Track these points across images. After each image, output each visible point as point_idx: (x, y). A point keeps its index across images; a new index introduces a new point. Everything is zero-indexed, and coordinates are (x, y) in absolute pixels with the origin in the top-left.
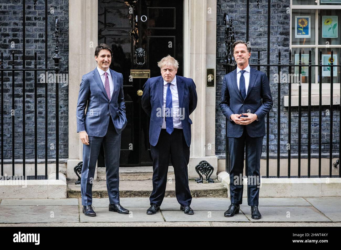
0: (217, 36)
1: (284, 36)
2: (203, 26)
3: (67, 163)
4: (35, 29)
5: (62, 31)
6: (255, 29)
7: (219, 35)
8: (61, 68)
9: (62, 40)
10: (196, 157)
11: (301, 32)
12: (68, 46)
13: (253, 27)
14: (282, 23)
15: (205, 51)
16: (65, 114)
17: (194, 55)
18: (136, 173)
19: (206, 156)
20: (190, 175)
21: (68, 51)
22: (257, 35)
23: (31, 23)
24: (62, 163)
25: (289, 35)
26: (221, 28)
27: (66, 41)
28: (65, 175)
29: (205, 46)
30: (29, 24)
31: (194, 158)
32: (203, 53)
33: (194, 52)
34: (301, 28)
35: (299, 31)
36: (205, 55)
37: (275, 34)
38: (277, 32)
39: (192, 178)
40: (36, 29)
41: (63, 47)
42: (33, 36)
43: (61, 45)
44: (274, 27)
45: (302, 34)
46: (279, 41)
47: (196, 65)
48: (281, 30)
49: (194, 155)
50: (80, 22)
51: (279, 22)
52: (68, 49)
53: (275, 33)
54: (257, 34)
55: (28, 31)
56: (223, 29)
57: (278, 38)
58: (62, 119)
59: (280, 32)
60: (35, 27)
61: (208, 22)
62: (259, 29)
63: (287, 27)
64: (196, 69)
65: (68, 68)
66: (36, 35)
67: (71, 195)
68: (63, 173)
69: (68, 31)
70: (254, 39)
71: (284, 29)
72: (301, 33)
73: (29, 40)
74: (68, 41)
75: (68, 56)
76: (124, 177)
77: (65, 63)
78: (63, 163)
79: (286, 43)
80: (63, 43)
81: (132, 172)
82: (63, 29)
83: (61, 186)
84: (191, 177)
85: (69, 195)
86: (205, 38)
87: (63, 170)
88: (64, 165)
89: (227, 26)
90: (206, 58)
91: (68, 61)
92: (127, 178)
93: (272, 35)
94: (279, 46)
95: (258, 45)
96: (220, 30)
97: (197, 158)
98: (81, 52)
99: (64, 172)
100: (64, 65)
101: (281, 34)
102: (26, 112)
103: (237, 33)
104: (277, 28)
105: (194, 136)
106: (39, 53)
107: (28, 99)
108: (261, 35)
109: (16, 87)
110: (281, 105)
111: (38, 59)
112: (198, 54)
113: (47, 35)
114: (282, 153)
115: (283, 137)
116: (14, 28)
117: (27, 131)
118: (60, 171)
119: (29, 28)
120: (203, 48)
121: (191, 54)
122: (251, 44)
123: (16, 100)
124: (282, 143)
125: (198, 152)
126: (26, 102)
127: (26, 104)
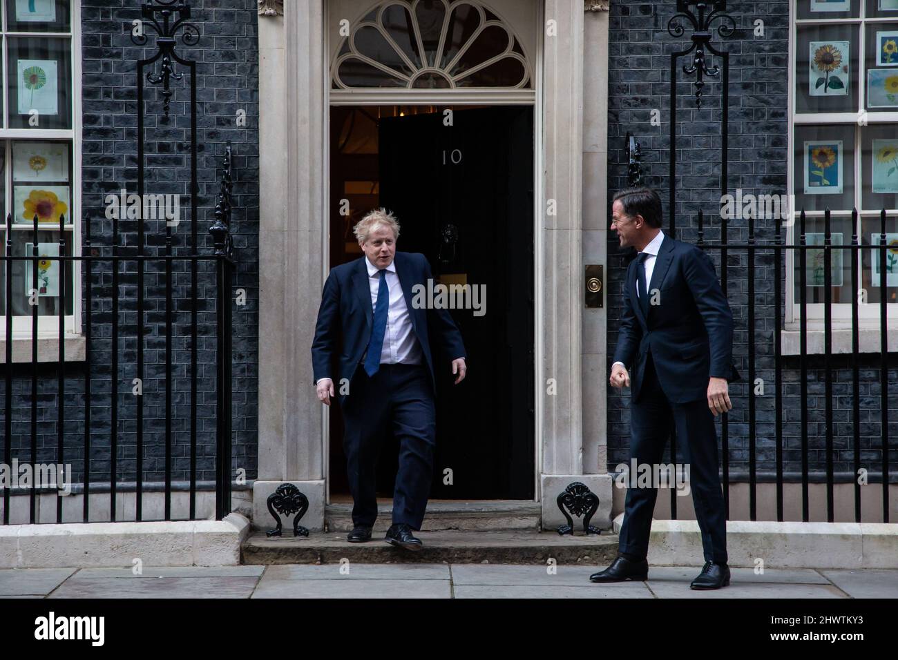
0: (609, 187)
1: (773, 187)
2: (575, 162)
3: (252, 490)
4: (179, 172)
5: (245, 176)
6: (702, 171)
7: (615, 185)
8: (242, 265)
9: (243, 198)
10: (561, 476)
11: (818, 179)
12: (258, 212)
13: (697, 166)
14: (767, 155)
15: (580, 223)
16: (251, 374)
17: (555, 232)
19: (584, 473)
20: (549, 519)
21: (258, 223)
22: (708, 185)
23: (170, 159)
25: (787, 183)
26: (619, 169)
27: (253, 201)
28: (248, 520)
29: (580, 210)
30: (166, 161)
31: (556, 478)
32: (575, 226)
33: (555, 227)
34: (819, 169)
35: (813, 178)
36: (579, 232)
37: (750, 182)
38: (754, 177)
40: (183, 171)
41: (244, 215)
43: (240, 209)
44: (749, 165)
45: (820, 185)
47: (559, 256)
48: (765, 172)
49: (555, 472)
50: (286, 155)
51: (759, 153)
52: (258, 218)
53: (752, 180)
54: (706, 182)
55: (164, 177)
56: (623, 172)
57: (758, 190)
58: (244, 386)
59: (764, 178)
60: (178, 168)
61: (586, 155)
62: (711, 170)
63: (779, 164)
64: (558, 265)
65: (257, 263)
66: (183, 186)
68: (243, 514)
70: (700, 194)
71: (773, 169)
72: (818, 183)
74: (256, 201)
75: (257, 235)
77: (250, 251)
78: (241, 489)
80: (245, 205)
82: (244, 173)
84: (548, 523)
86: (581, 191)
87: (245, 507)
88: (245, 494)
90: (582, 239)
91: (258, 249)
93: (742, 183)
95: (708, 209)
96: (617, 173)
97: (563, 479)
98: (286, 225)
99: (246, 512)
100: (247, 256)
101: (767, 181)
102: (158, 368)
103: (657, 180)
104: (756, 168)
105: (554, 425)
106: (188, 230)
107: (163, 338)
108: (715, 184)
109: (134, 309)
110: (767, 351)
111: (188, 244)
112: (563, 230)
113: (209, 187)
114: (771, 469)
115: (773, 430)
116: (129, 170)
117: (159, 413)
118: (237, 510)
119: (164, 169)
120: (575, 216)
121: (547, 229)
122: (690, 206)
123: (133, 341)
124: (772, 444)
125: (565, 464)
126: (159, 345)
127: (158, 350)
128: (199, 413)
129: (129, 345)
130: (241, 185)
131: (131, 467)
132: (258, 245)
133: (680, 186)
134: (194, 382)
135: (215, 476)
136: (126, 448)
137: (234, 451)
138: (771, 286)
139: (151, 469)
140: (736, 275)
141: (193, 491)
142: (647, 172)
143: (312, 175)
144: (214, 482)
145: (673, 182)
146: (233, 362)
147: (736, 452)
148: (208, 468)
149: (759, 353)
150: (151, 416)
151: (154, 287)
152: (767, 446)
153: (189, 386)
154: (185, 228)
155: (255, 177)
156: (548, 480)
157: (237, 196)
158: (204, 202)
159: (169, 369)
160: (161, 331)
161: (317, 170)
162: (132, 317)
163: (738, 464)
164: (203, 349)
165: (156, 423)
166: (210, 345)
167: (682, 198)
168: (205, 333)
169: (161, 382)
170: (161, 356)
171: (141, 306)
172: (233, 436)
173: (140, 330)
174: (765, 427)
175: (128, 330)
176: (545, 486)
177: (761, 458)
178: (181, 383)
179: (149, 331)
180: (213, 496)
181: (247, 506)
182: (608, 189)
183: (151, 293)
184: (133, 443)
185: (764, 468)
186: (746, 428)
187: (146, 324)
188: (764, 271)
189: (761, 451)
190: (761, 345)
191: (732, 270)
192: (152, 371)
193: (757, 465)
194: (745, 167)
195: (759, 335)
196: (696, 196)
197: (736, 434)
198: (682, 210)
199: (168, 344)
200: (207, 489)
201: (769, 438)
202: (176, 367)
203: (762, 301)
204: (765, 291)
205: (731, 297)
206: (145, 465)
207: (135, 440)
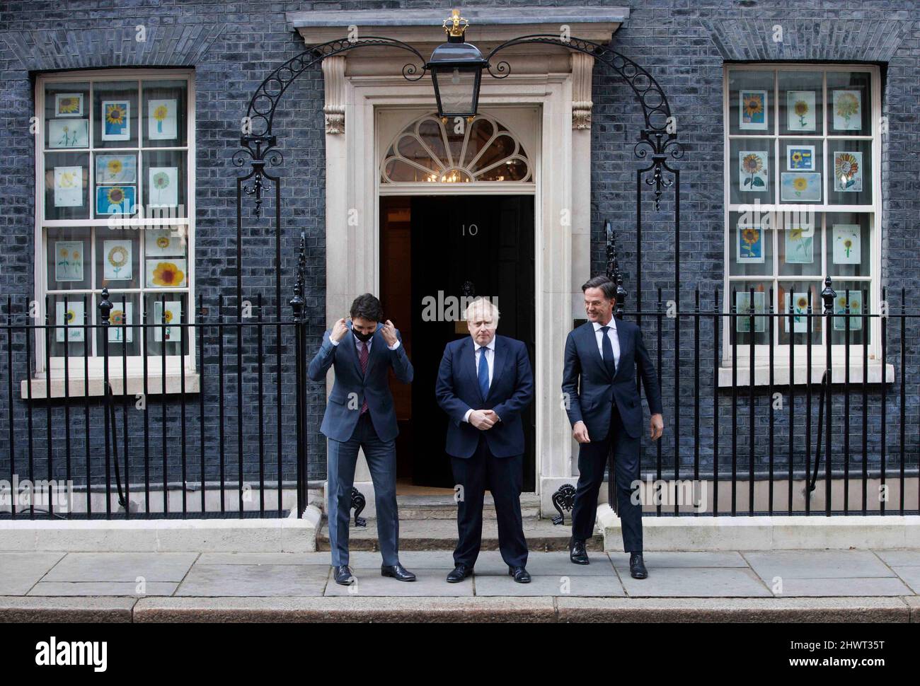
0: (592, 259)
1: (713, 261)
2: (566, 242)
3: (323, 488)
4: (266, 251)
5: (315, 253)
6: (661, 248)
7: (596, 258)
8: (314, 319)
9: (314, 269)
10: (555, 478)
11: (747, 252)
12: (325, 279)
13: (657, 245)
14: (709, 237)
15: (570, 287)
16: (320, 402)
17: (551, 295)
18: (448, 506)
19: (573, 475)
20: (545, 511)
21: (325, 288)
22: (665, 259)
23: (259, 241)
24: (316, 489)
25: (723, 258)
26: (599, 246)
27: (321, 271)
28: (320, 510)
29: (570, 279)
30: (257, 242)
31: (552, 480)
32: (566, 290)
33: (551, 290)
34: (748, 245)
35: (743, 251)
36: (570, 295)
37: (697, 257)
38: (700, 254)
39: (547, 515)
40: (270, 249)
41: (315, 282)
42: (263, 262)
43: (312, 278)
44: (696, 244)
45: (749, 257)
46: (705, 269)
47: (554, 312)
48: (707, 250)
49: (550, 474)
50: (346, 238)
51: (703, 235)
52: (326, 285)
53: (698, 255)
54: (664, 256)
55: (255, 254)
56: (602, 248)
57: (703, 264)
58: (316, 411)
59: (707, 254)
60: (266, 247)
61: (575, 236)
62: (668, 248)
63: (718, 244)
64: (554, 320)
65: (325, 318)
66: (269, 262)
67: (323, 546)
68: (317, 506)
69: (325, 253)
70: (660, 265)
71: (714, 247)
72: (747, 255)
73: (255, 269)
74: (324, 271)
75: (325, 297)
76: (425, 513)
77: (319, 309)
78: (315, 487)
79: (718, 271)
80: (316, 274)
81: (440, 504)
82: (315, 250)
83: (306, 530)
84: (545, 514)
85: (320, 546)
86: (570, 263)
87: (318, 501)
88: (318, 491)
89: (609, 243)
90: (572, 299)
91: (325, 307)
92: (432, 515)
93: (691, 258)
94: (705, 277)
95: (666, 276)
96: (597, 249)
97: (557, 480)
98: (346, 290)
99: (319, 505)
100: (317, 313)
101: (709, 256)
102: (252, 397)
103: (628, 255)
104: (702, 246)
105: (551, 440)
106: (273, 294)
107: (256, 375)
108: (671, 258)
109: (234, 354)
110: (709, 383)
111: (273, 304)
112: (557, 293)
113: (288, 261)
114: (710, 471)
115: (712, 441)
116: (230, 249)
117: (253, 431)
118: (312, 503)
119: (256, 248)
120: (566, 282)
121: (545, 292)
122: (653, 275)
123: (234, 377)
124: (711, 452)
125: (558, 469)
126: (253, 380)
127: (252, 384)
128: (283, 431)
129: (231, 380)
130: (313, 259)
131: (233, 471)
132: (325, 304)
133: (645, 260)
134: (280, 407)
135: (296, 477)
136: (231, 456)
137: (309, 460)
138: (712, 335)
139: (249, 472)
140: (687, 326)
141: (280, 488)
142: (621, 249)
143: (366, 252)
144: (295, 482)
145: (639, 256)
146: (308, 392)
147: (686, 458)
148: (290, 471)
149: (704, 385)
150: (247, 433)
151: (248, 337)
152: (708, 453)
153: (276, 411)
154: (271, 292)
155: (324, 253)
156: (546, 482)
157: (310, 268)
158: (285, 272)
159: (261, 398)
160: (254, 369)
161: (370, 248)
162: (233, 359)
163: (687, 467)
164: (285, 383)
165: (251, 438)
166: (290, 380)
167: (646, 269)
168: (286, 371)
169: (254, 407)
170: (254, 388)
171: (240, 351)
172: (308, 447)
173: (239, 369)
174: (706, 440)
175: (231, 369)
176: (543, 486)
177: (703, 462)
178: (269, 408)
179: (245, 369)
180: (295, 493)
181: (319, 500)
182: (591, 261)
183: (246, 341)
184: (236, 453)
185: (706, 470)
186: (692, 440)
187: (243, 365)
188: (706, 323)
189: (704, 457)
190: (705, 378)
191: (683, 322)
192: (247, 400)
193: (700, 468)
194: (693, 246)
195: (704, 371)
196: (657, 267)
197: (686, 445)
198: (647, 277)
199: (260, 380)
200: (290, 487)
201: (710, 448)
202: (265, 396)
203: (705, 345)
204: (707, 339)
205: (683, 343)
206: (245, 470)
207: (237, 450)
